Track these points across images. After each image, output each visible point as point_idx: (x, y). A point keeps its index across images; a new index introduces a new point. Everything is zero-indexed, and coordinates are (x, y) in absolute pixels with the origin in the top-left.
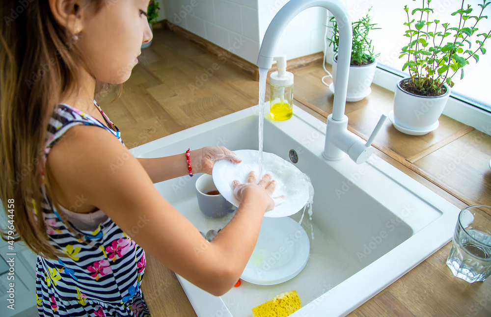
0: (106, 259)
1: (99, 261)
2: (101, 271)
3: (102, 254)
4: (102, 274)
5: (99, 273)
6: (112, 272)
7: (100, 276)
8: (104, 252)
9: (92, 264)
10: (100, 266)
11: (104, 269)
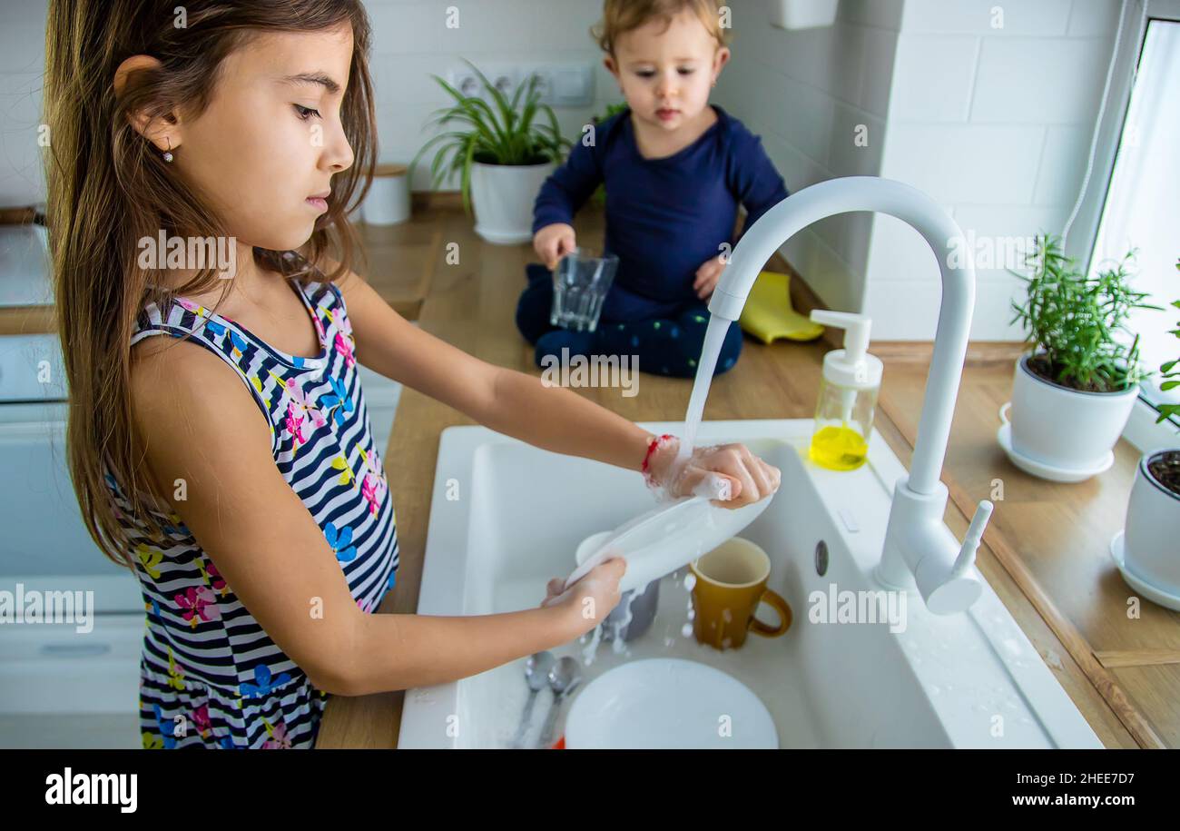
0: (209, 587)
1: (196, 587)
2: (200, 611)
3: (196, 574)
4: (204, 617)
5: (196, 612)
6: (220, 619)
7: (198, 620)
8: (203, 571)
9: (183, 591)
10: (198, 598)
11: (206, 607)
